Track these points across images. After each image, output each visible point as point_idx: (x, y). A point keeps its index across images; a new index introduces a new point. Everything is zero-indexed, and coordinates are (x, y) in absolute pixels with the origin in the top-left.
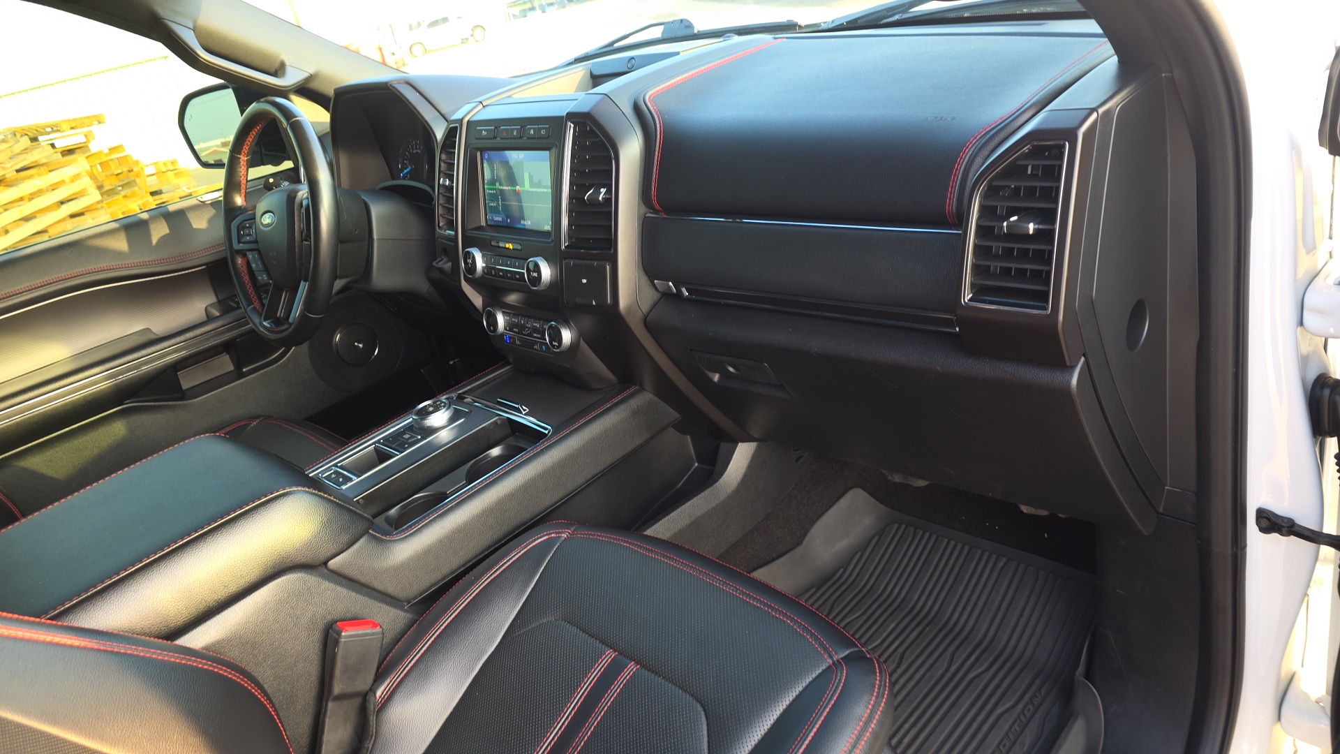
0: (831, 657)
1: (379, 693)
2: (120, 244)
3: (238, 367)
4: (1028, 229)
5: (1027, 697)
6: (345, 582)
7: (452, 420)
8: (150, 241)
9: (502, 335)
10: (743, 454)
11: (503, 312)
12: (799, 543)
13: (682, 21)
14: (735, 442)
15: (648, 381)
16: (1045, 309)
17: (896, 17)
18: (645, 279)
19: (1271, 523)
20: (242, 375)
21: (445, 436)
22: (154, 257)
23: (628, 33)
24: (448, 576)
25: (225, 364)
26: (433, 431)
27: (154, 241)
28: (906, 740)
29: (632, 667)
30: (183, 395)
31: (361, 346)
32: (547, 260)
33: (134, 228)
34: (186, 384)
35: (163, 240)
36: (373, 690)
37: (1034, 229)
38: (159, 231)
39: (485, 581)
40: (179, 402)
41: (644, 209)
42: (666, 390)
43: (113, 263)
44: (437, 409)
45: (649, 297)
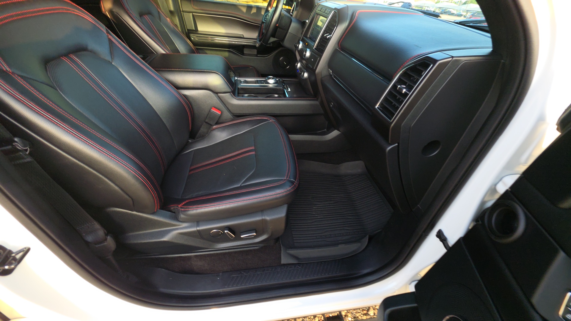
0: (287, 178)
1: (214, 127)
2: (244, 10)
3: (257, 54)
4: (403, 91)
5: (354, 231)
6: (220, 100)
7: (274, 83)
8: (251, 12)
9: (298, 69)
10: (335, 133)
11: (301, 64)
12: (339, 164)
13: (409, 3)
14: (335, 129)
15: (319, 99)
16: (391, 119)
17: (471, 24)
18: (327, 67)
19: (440, 236)
20: (257, 56)
21: (270, 86)
22: (250, 17)
23: (394, 2)
24: (244, 114)
25: (255, 52)
26: (269, 83)
27: (252, 13)
28: (319, 217)
29: (253, 153)
30: (243, 54)
31: (285, 63)
32: (310, 51)
33: (249, 7)
34: (245, 52)
35: (254, 13)
36: (213, 126)
37: (405, 92)
38: (254, 11)
39: (248, 119)
40: (241, 55)
41: (337, 45)
42: (322, 103)
43: (241, 14)
44: (273, 78)
45: (325, 73)
